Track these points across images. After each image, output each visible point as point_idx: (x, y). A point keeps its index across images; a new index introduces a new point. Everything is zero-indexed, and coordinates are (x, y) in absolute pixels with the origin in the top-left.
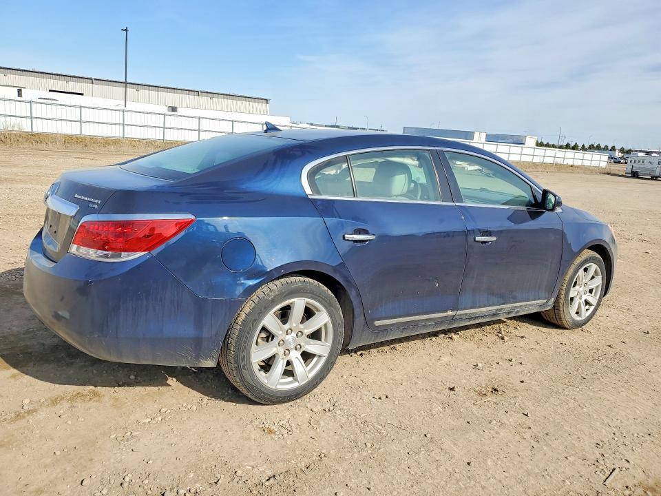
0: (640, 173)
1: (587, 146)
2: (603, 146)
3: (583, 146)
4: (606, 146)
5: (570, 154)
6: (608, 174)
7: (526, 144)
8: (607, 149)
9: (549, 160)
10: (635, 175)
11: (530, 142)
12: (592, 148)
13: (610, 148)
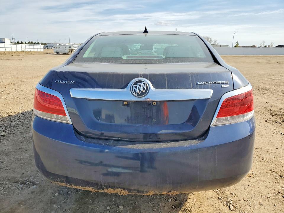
0: (59, 52)
1: (27, 42)
2: (34, 42)
3: (25, 42)
4: (35, 42)
5: (31, 46)
6: (48, 54)
7: (5, 42)
8: (36, 43)
9: (19, 50)
10: (58, 53)
11: (7, 41)
12: (29, 43)
13: (37, 43)
